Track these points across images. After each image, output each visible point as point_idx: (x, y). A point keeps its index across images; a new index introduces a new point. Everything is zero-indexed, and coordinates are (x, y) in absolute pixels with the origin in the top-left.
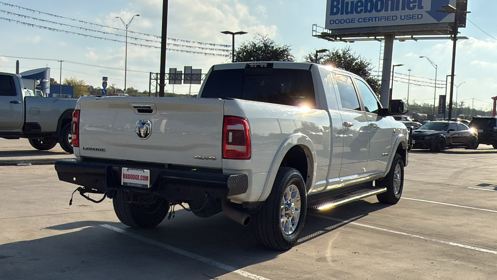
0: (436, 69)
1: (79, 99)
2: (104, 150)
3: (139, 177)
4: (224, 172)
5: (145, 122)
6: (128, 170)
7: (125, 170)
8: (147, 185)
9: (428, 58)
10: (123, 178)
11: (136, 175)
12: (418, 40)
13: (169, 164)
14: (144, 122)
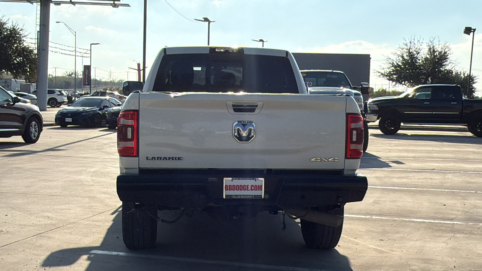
0: (75, 36)
1: (127, 97)
2: (182, 159)
3: (248, 188)
4: (346, 173)
5: (247, 123)
6: (232, 180)
7: (227, 181)
8: (261, 196)
9: (65, 24)
10: (226, 190)
11: (244, 185)
12: (76, 5)
13: (268, 169)
14: (244, 123)
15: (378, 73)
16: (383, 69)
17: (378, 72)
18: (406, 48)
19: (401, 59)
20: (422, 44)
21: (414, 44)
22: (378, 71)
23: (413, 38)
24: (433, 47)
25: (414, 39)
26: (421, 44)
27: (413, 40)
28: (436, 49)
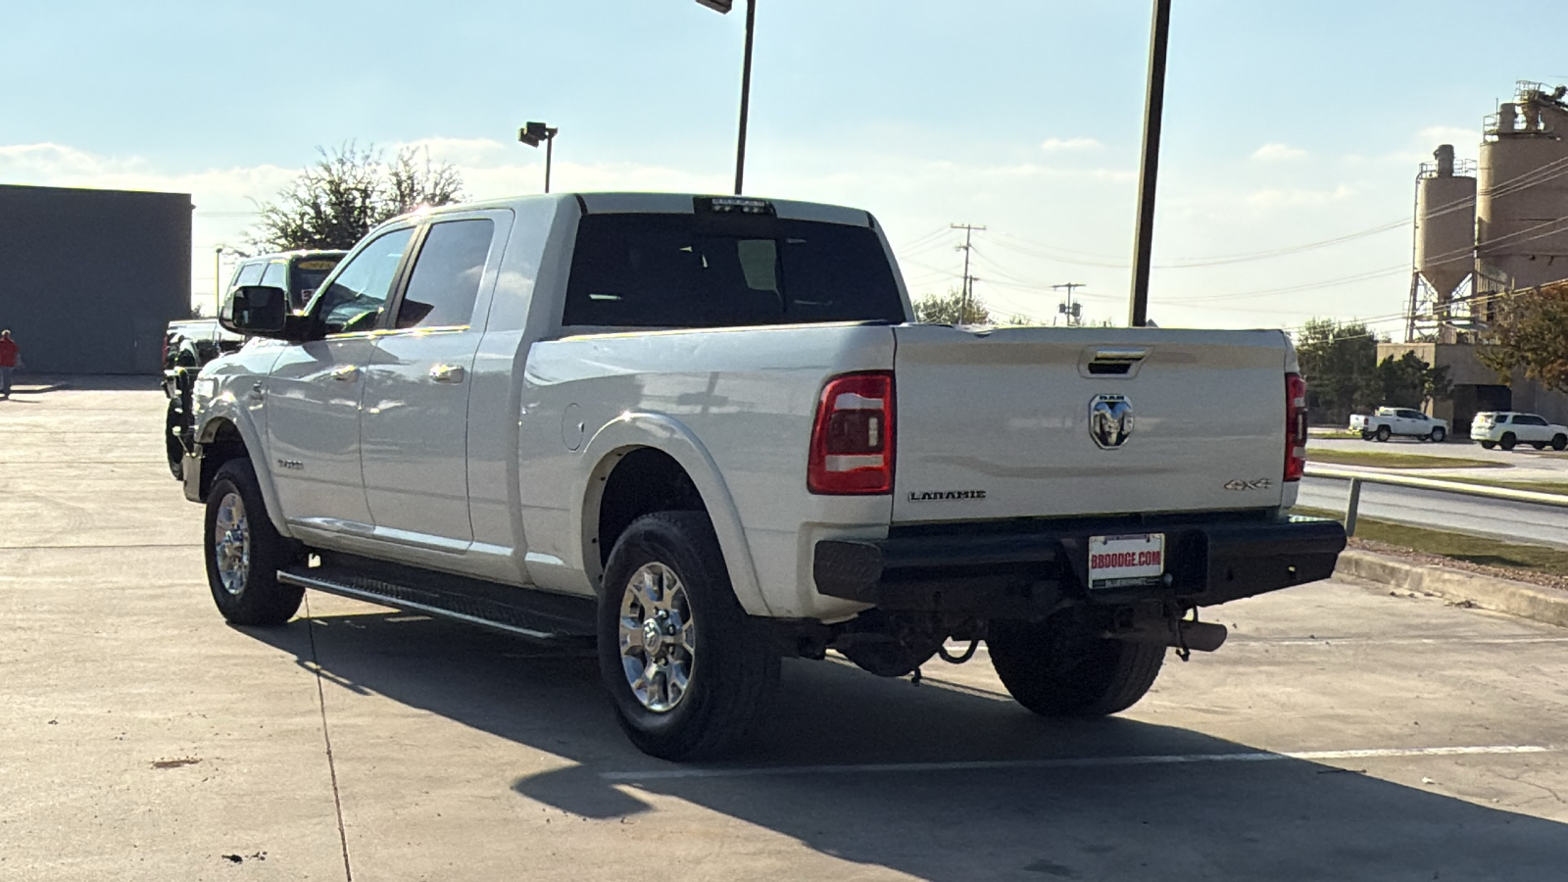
2: (985, 494)
3: (1134, 559)
6: (1104, 543)
8: (1158, 577)
10: (1094, 567)
11: (1127, 554)
14: (1112, 400)
15: (237, 255)
16: (255, 243)
17: (237, 252)
18: (328, 179)
19: (312, 212)
20: (378, 168)
21: (354, 166)
22: (240, 250)
23: (348, 148)
24: (410, 178)
25: (352, 152)
26: (374, 166)
27: (348, 155)
28: (418, 184)
